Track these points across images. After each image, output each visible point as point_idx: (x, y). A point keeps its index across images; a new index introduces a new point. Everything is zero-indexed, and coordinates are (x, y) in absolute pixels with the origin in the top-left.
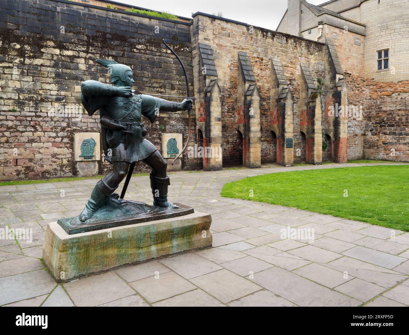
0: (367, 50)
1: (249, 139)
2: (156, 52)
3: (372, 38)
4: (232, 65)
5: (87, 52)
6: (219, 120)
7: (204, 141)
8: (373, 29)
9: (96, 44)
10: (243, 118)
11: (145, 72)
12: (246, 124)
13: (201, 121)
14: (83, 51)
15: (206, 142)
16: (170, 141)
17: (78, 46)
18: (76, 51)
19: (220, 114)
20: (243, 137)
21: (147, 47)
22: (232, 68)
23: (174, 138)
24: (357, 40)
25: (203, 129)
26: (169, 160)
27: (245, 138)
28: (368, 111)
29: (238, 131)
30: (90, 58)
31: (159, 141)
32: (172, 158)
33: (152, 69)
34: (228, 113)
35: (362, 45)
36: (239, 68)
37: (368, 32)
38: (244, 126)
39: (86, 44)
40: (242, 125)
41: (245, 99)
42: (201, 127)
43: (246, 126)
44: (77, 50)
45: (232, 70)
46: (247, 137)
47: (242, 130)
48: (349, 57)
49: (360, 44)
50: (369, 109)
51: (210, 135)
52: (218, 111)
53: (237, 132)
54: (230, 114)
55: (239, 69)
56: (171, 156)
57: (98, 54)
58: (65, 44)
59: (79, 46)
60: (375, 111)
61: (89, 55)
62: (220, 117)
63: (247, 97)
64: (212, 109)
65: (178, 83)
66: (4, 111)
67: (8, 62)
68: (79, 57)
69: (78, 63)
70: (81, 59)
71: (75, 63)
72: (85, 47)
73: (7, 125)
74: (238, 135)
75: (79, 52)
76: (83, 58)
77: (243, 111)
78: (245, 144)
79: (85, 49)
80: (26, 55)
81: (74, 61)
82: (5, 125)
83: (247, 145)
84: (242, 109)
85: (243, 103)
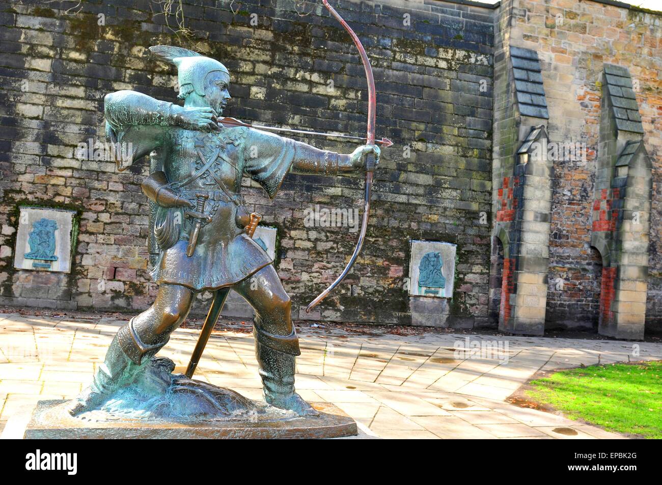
1: (618, 270)
2: (414, 64)
4: (588, 97)
5: (270, 64)
6: (545, 218)
7: (505, 264)
9: (289, 47)
10: (606, 217)
11: (385, 105)
12: (612, 232)
13: (502, 219)
14: (264, 62)
15: (510, 269)
16: (427, 258)
17: (253, 52)
18: (249, 61)
19: (548, 205)
20: (605, 263)
21: (395, 55)
22: (586, 101)
23: (436, 252)
25: (506, 238)
26: (421, 299)
27: (609, 265)
29: (593, 248)
30: (274, 76)
31: (402, 254)
32: (430, 297)
33: (402, 101)
34: (570, 204)
36: (603, 101)
38: (606, 237)
39: (269, 47)
40: (603, 236)
41: (615, 175)
42: (502, 232)
43: (612, 238)
44: (252, 59)
45: (587, 106)
46: (613, 265)
47: (601, 245)
51: (519, 252)
52: (543, 198)
53: (589, 251)
54: (576, 207)
55: (603, 106)
56: (426, 292)
57: (292, 67)
58: (229, 49)
59: (256, 51)
61: (275, 70)
62: (547, 212)
63: (619, 169)
64: (529, 192)
65: (456, 132)
66: (104, 173)
67: (124, 82)
68: (252, 73)
69: (250, 86)
70: (256, 76)
71: (245, 84)
72: (267, 53)
73: (106, 200)
74: (592, 258)
75: (254, 63)
76: (261, 75)
77: (608, 201)
78: (608, 280)
79: (268, 58)
80: (157, 70)
81: (243, 82)
82: (104, 200)
83: (612, 284)
84: (605, 198)
85: (608, 184)
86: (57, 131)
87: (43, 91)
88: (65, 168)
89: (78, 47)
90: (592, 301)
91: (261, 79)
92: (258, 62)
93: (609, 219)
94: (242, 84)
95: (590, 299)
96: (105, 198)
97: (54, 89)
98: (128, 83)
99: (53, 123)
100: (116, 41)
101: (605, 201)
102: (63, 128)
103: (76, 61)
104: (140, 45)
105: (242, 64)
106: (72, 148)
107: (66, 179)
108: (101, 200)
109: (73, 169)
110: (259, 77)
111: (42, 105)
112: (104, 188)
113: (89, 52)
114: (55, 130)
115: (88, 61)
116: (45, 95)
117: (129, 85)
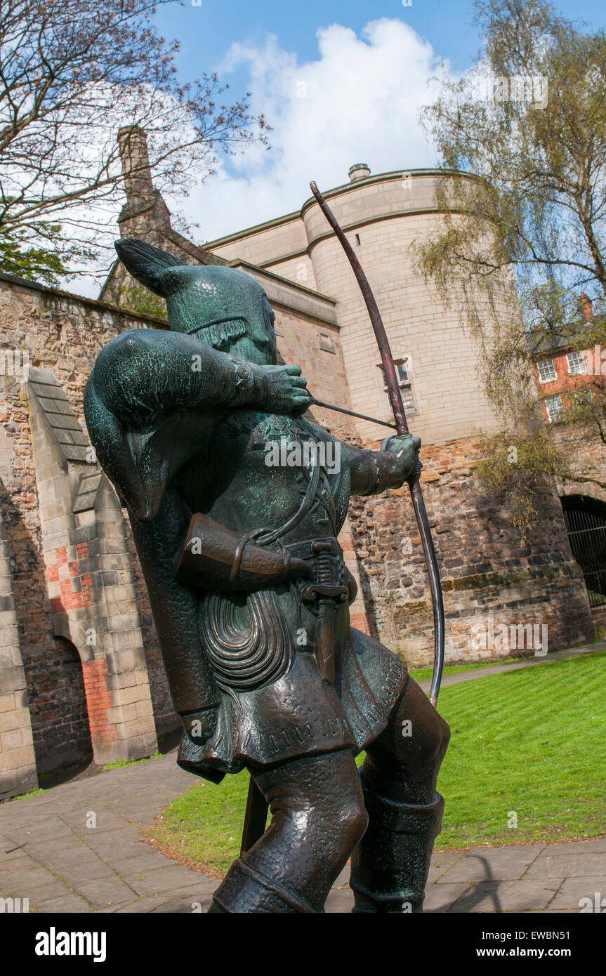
0: (353, 364)
1: (108, 661)
3: (360, 333)
4: (12, 416)
6: (6, 604)
8: (356, 310)
10: (73, 588)
12: (87, 606)
19: (8, 583)
20: (84, 655)
22: (11, 422)
24: (324, 339)
27: (92, 657)
28: (388, 529)
29: (60, 638)
35: (336, 350)
36: (34, 421)
37: (346, 318)
38: (79, 617)
40: (74, 616)
41: (74, 524)
43: (89, 617)
45: (13, 431)
46: (99, 656)
47: (75, 631)
48: (314, 382)
49: (333, 348)
50: (388, 525)
53: (53, 644)
54: (25, 581)
60: (404, 528)
74: (60, 654)
77: (70, 565)
78: (95, 679)
83: (103, 684)
84: (65, 561)
85: (66, 540)
90: (72, 718)
93: (79, 590)
95: (68, 716)
101: (66, 565)
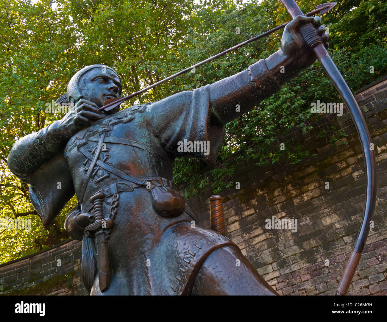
66: (294, 272)
67: (279, 212)
68: (348, 166)
69: (351, 174)
70: (351, 167)
71: (347, 175)
72: (350, 150)
73: (305, 289)
75: (345, 159)
76: (353, 164)
79: (352, 152)
80: (293, 196)
81: (345, 174)
82: (303, 289)
86: (258, 259)
87: (242, 240)
88: (272, 279)
89: (248, 207)
91: (355, 166)
92: (347, 158)
94: (345, 176)
96: (303, 288)
97: (246, 236)
98: (281, 212)
99: (254, 256)
100: (264, 193)
102: (260, 256)
103: (251, 215)
104: (277, 188)
105: (339, 165)
106: (270, 265)
107: (276, 286)
108: (302, 290)
109: (276, 278)
110: (353, 166)
111: (244, 248)
112: (300, 282)
113: (254, 207)
114: (257, 259)
115: (256, 212)
116: (243, 242)
117: (282, 212)
